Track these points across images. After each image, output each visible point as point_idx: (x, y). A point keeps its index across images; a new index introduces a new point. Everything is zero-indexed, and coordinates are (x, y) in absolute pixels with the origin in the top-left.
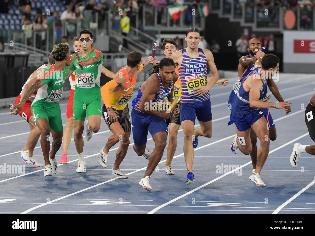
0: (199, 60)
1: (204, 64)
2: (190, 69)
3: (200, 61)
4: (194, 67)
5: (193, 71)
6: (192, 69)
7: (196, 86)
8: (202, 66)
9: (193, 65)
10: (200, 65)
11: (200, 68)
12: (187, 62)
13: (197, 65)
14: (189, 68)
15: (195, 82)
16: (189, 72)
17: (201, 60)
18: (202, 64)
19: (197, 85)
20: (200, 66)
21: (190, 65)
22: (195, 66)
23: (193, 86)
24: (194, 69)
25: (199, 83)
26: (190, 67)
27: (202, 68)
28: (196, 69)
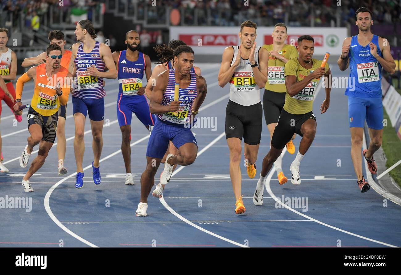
0: (91, 55)
1: (96, 60)
2: (82, 64)
3: (91, 57)
4: (85, 62)
5: (84, 66)
6: (83, 64)
7: (86, 83)
8: (93, 62)
9: (85, 60)
10: (91, 60)
11: (91, 64)
12: (79, 56)
13: (88, 60)
14: (80, 63)
15: (85, 78)
16: (81, 67)
17: (93, 56)
18: (93, 60)
19: (87, 81)
20: (91, 62)
21: (82, 60)
22: (87, 61)
23: (83, 82)
24: (85, 65)
25: (90, 79)
26: (82, 62)
27: (93, 64)
28: (87, 65)
